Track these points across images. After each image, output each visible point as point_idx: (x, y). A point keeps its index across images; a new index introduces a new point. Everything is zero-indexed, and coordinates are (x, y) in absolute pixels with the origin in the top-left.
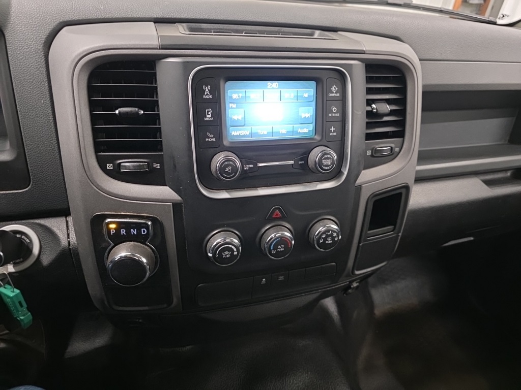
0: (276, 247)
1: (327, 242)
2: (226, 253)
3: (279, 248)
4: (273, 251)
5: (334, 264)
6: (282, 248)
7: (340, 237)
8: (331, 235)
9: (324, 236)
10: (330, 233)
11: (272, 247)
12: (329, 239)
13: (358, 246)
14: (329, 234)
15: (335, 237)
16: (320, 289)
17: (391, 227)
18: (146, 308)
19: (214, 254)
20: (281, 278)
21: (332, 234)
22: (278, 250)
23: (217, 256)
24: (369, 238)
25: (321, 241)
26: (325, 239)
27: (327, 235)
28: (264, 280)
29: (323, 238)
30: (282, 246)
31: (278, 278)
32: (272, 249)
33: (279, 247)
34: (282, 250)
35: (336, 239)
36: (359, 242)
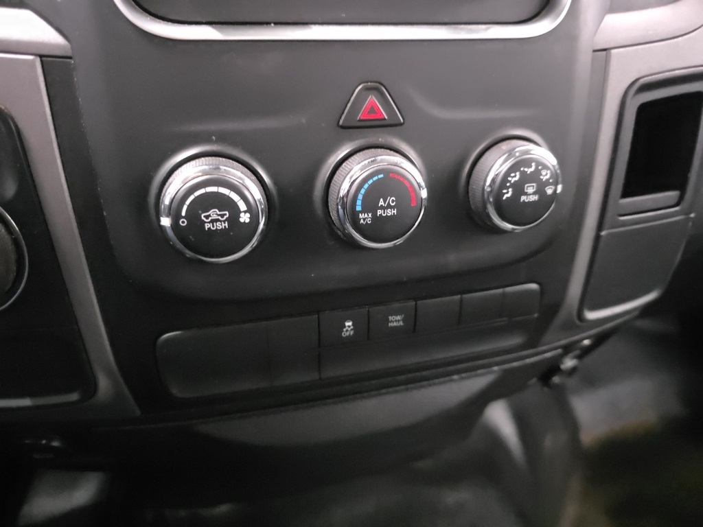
0: (370, 206)
1: (523, 198)
2: (214, 213)
3: (382, 208)
4: (366, 218)
5: (534, 286)
6: (389, 206)
7: (560, 188)
8: (535, 177)
9: (515, 178)
10: (532, 169)
11: (359, 202)
12: (530, 189)
13: (597, 238)
14: (529, 171)
15: (547, 183)
16: (497, 364)
17: (672, 195)
18: (26, 402)
19: (176, 217)
20: (396, 321)
21: (537, 172)
22: (379, 212)
23: (183, 223)
24: (622, 218)
25: (508, 194)
26: (519, 189)
27: (523, 174)
28: (349, 324)
29: (513, 185)
30: (391, 200)
31: (388, 321)
32: (359, 208)
33: (381, 203)
34: (390, 212)
35: (549, 191)
36: (600, 226)
